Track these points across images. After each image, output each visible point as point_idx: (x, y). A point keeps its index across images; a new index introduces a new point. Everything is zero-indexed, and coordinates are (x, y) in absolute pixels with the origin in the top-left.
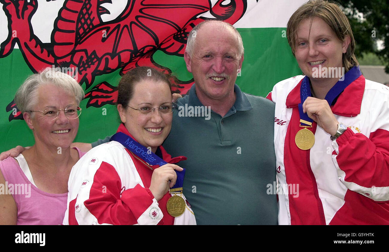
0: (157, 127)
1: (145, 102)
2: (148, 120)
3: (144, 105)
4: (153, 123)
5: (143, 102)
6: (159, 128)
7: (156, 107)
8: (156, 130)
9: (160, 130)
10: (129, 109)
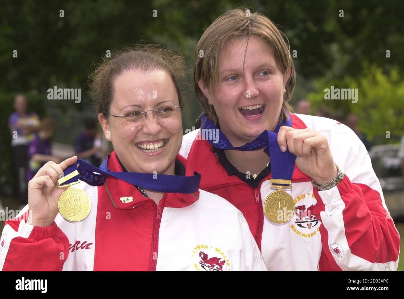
0: (154, 140)
1: (130, 104)
2: (139, 131)
3: (130, 109)
4: (146, 134)
5: (127, 105)
6: (157, 141)
7: (149, 110)
8: (154, 145)
9: (161, 144)
10: (111, 118)
